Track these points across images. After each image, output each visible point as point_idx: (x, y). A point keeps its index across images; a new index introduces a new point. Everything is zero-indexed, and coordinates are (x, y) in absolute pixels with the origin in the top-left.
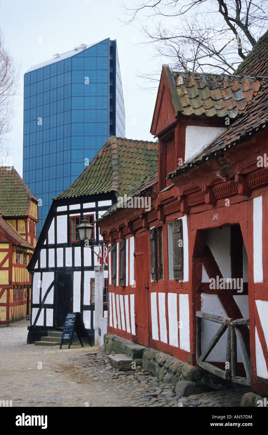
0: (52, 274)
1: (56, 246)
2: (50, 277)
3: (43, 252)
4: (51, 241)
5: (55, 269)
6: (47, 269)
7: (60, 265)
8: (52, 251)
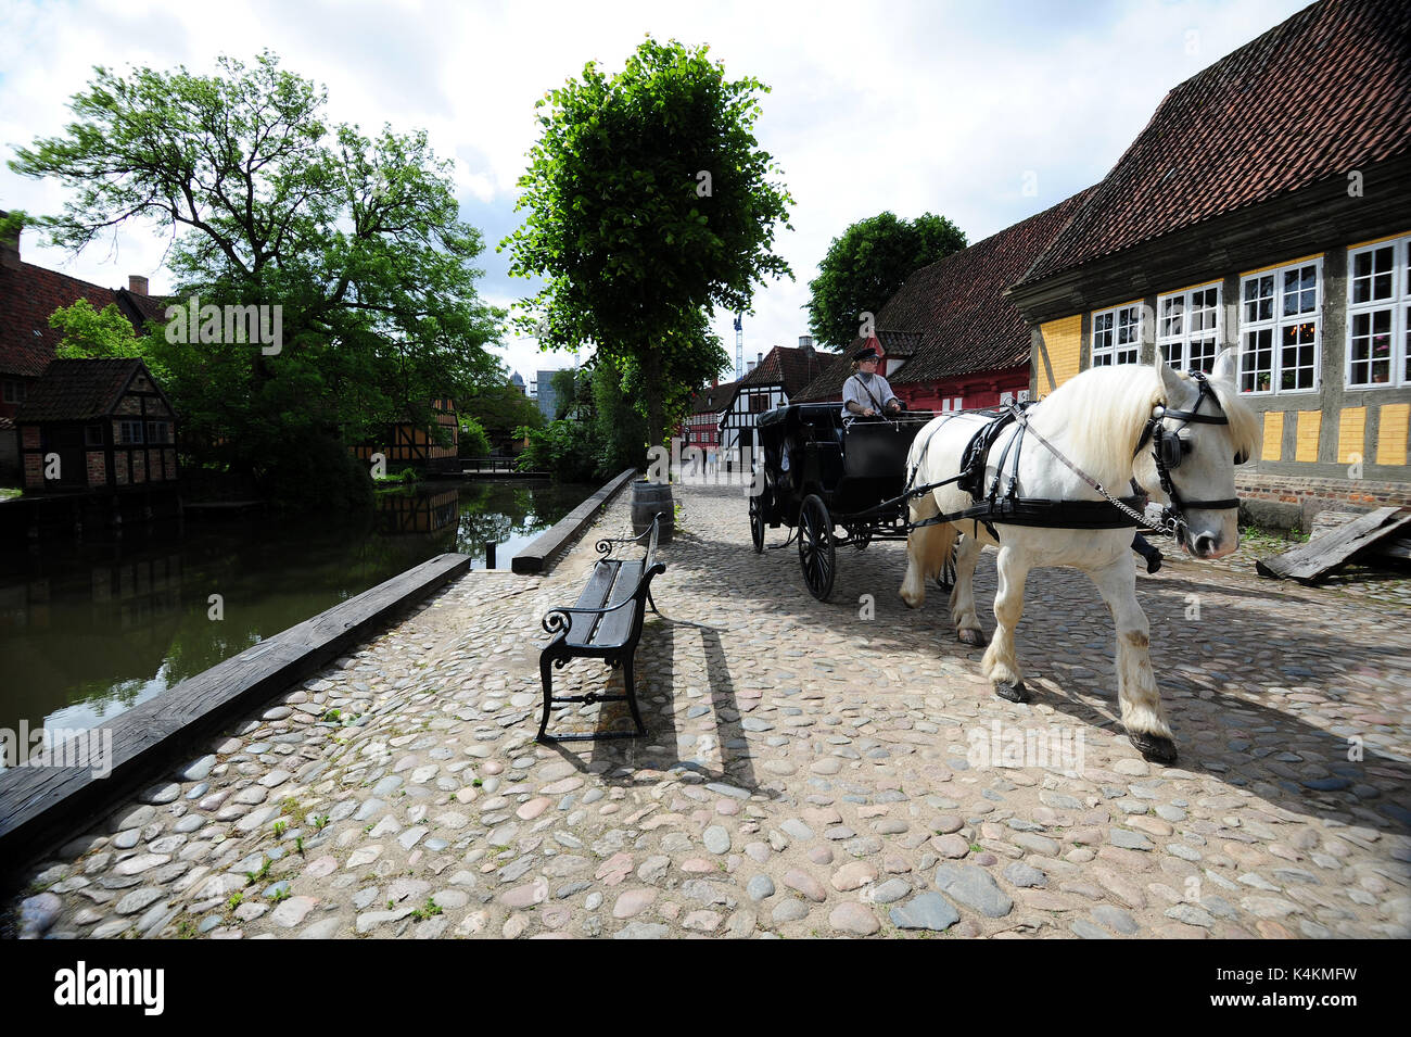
0: (737, 431)
1: (740, 413)
2: (736, 432)
3: (731, 417)
4: (737, 410)
5: (740, 427)
6: (734, 427)
7: (743, 424)
8: (737, 417)
